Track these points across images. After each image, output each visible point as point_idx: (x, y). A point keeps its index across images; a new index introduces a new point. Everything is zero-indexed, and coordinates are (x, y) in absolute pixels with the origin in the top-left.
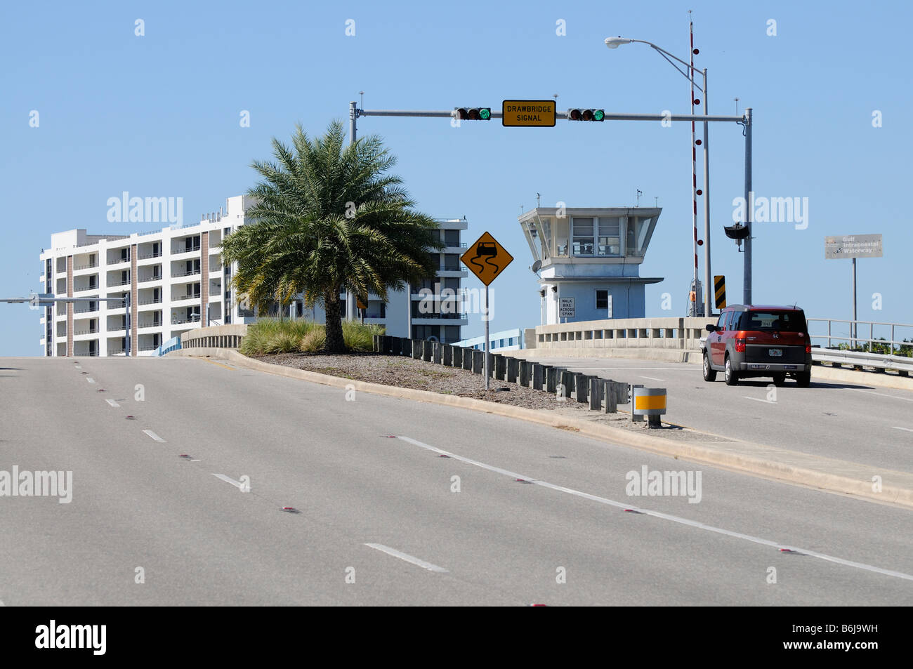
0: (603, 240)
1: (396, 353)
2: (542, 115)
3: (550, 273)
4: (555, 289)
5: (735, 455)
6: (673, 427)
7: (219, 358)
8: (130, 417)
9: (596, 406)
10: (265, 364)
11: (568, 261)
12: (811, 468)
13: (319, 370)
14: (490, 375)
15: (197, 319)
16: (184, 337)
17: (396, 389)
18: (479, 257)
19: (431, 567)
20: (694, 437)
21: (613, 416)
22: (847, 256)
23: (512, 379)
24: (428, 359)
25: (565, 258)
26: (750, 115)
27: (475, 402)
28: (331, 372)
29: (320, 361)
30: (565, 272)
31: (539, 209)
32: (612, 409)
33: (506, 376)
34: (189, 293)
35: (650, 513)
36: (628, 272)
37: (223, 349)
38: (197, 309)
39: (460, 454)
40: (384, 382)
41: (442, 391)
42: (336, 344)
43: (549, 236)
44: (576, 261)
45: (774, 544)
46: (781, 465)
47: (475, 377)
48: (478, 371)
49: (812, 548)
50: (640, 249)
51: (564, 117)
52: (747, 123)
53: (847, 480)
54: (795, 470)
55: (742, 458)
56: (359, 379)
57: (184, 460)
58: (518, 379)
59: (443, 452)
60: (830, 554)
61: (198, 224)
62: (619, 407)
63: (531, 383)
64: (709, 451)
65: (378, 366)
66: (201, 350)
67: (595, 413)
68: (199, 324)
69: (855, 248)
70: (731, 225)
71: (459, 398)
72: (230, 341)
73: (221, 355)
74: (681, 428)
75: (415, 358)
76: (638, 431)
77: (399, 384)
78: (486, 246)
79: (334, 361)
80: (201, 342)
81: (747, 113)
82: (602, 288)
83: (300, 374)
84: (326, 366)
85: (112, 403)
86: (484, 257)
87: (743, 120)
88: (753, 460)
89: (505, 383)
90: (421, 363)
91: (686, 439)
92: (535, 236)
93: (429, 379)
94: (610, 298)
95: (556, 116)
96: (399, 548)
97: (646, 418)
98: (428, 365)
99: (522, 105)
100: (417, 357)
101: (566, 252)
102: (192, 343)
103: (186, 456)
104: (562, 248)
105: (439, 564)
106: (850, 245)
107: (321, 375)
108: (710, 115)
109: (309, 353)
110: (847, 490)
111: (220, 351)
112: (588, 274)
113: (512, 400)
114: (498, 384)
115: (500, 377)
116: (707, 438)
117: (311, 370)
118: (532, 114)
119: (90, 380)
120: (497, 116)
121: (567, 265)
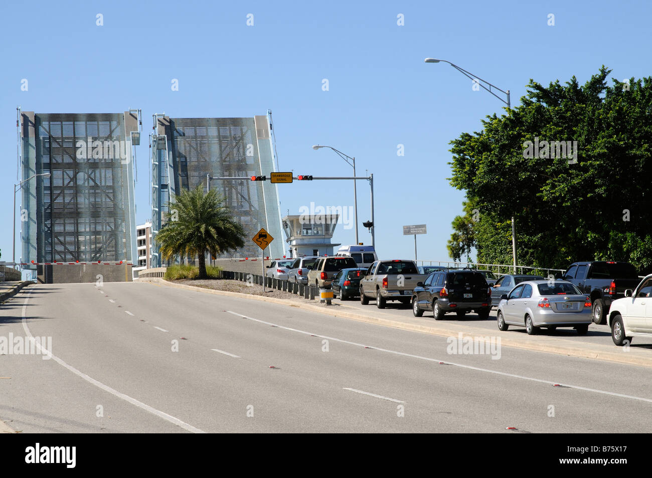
0: (316, 228)
1: (228, 278)
2: (287, 178)
3: (294, 243)
4: (296, 249)
5: (357, 315)
6: (336, 304)
7: (155, 282)
8: (120, 306)
9: (307, 297)
10: (174, 284)
11: (301, 238)
12: (385, 319)
13: (196, 286)
14: (266, 286)
15: (145, 265)
16: (140, 273)
17: (227, 292)
18: (260, 238)
19: (235, 356)
20: (344, 308)
21: (313, 301)
22: (412, 234)
23: (275, 287)
24: (241, 280)
25: (300, 237)
26: (372, 177)
27: (259, 297)
28: (201, 286)
29: (197, 282)
30: (299, 242)
31: (288, 216)
32: (313, 298)
33: (272, 286)
34: (141, 254)
35: (320, 336)
36: (326, 241)
37: (157, 278)
38: (145, 261)
39: (251, 317)
40: (223, 290)
41: (246, 293)
42: (203, 275)
43: (293, 227)
44: (304, 237)
45: (363, 346)
46: (374, 318)
47: (260, 287)
48: (261, 284)
49: (377, 346)
50: (331, 232)
51: (295, 179)
52: (371, 179)
53: (398, 322)
54: (379, 319)
55: (360, 315)
56: (213, 289)
57: (143, 322)
58: (277, 287)
59: (244, 317)
60: (383, 348)
61: (144, 224)
62: (316, 297)
63: (282, 289)
64: (348, 313)
65: (220, 283)
66: (147, 279)
67: (307, 300)
68: (146, 267)
69: (415, 230)
70: (366, 221)
71: (252, 295)
72: (158, 275)
73: (156, 280)
74: (339, 305)
75: (236, 280)
76: (322, 306)
77: (229, 291)
78: (262, 234)
79: (202, 282)
80: (147, 275)
81: (371, 176)
82: (316, 249)
83: (188, 288)
84: (199, 284)
85: (112, 301)
86: (262, 238)
87: (369, 178)
88: (364, 316)
89: (271, 289)
90: (238, 282)
91: (340, 309)
92: (287, 227)
93: (241, 288)
94: (318, 252)
95: (293, 178)
96: (224, 350)
97: (326, 302)
98: (241, 282)
99: (278, 174)
100: (237, 279)
101: (300, 234)
102: (143, 276)
103: (143, 320)
104: (298, 232)
105: (238, 355)
106: (413, 229)
107: (197, 288)
108: (356, 177)
109: (192, 279)
110: (397, 326)
111: (155, 279)
112: (309, 243)
113: (273, 296)
114: (268, 289)
115: (270, 286)
116: (349, 308)
117: (193, 285)
118: (283, 178)
119: (102, 292)
120: (268, 179)
121: (301, 239)
